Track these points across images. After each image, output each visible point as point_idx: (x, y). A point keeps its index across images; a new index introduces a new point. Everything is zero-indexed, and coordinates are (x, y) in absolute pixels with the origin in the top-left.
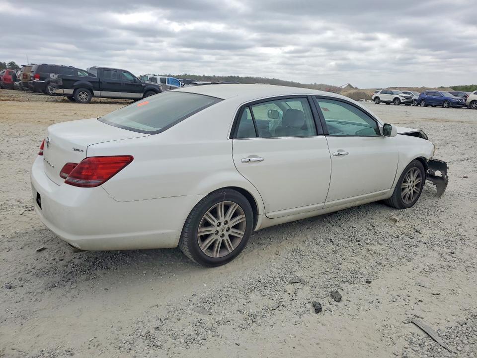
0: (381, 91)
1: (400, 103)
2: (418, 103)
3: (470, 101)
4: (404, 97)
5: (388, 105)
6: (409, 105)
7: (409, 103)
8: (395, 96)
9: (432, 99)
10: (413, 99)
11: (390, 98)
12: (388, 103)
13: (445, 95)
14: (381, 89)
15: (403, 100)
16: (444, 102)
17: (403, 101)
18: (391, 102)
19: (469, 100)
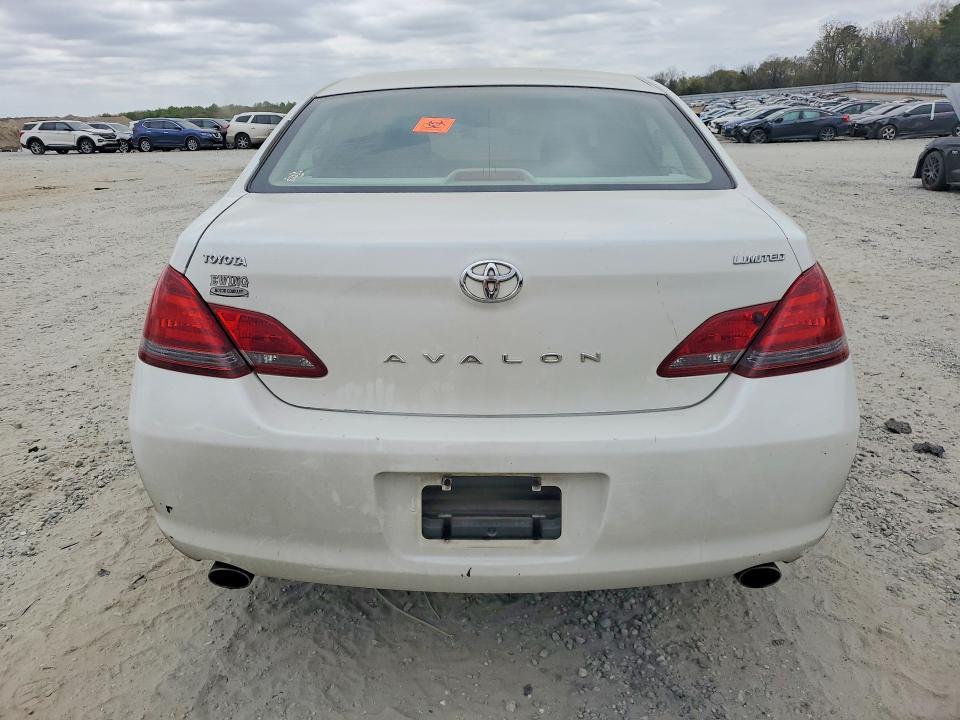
0: (40, 123)
1: (95, 149)
2: (132, 145)
3: (233, 135)
4: (101, 135)
5: (65, 156)
6: (114, 151)
7: (112, 146)
8: (80, 134)
9: (163, 136)
10: (117, 138)
11: (69, 139)
12: (62, 150)
13: (184, 125)
14: (39, 119)
15: (100, 141)
16: (188, 140)
17: (100, 144)
18: (73, 148)
19: (231, 134)
